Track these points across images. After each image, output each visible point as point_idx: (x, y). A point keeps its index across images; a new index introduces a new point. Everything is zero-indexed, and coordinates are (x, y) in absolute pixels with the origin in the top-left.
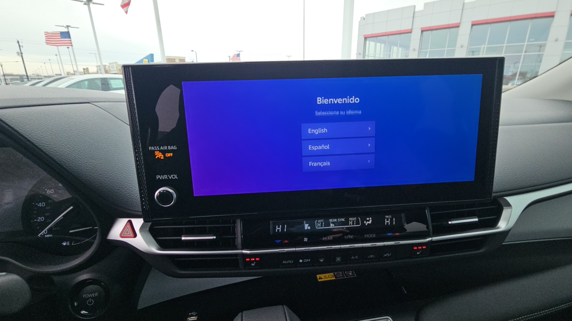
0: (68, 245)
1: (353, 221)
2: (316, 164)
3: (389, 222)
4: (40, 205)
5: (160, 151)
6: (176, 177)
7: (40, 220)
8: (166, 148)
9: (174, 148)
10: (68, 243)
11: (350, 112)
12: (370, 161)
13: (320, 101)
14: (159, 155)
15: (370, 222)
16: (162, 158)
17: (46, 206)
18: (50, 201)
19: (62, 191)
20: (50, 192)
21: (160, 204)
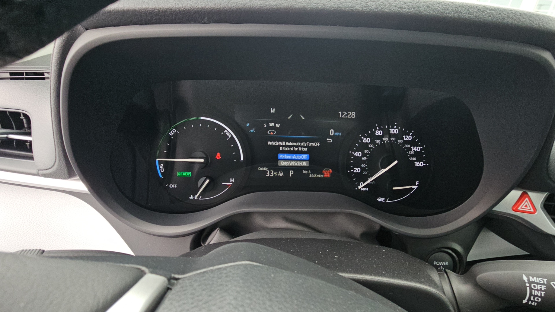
0: (383, 201)
4: (356, 154)
7: (356, 171)
10: (383, 200)
17: (363, 156)
18: (366, 151)
19: (378, 141)
20: (366, 140)
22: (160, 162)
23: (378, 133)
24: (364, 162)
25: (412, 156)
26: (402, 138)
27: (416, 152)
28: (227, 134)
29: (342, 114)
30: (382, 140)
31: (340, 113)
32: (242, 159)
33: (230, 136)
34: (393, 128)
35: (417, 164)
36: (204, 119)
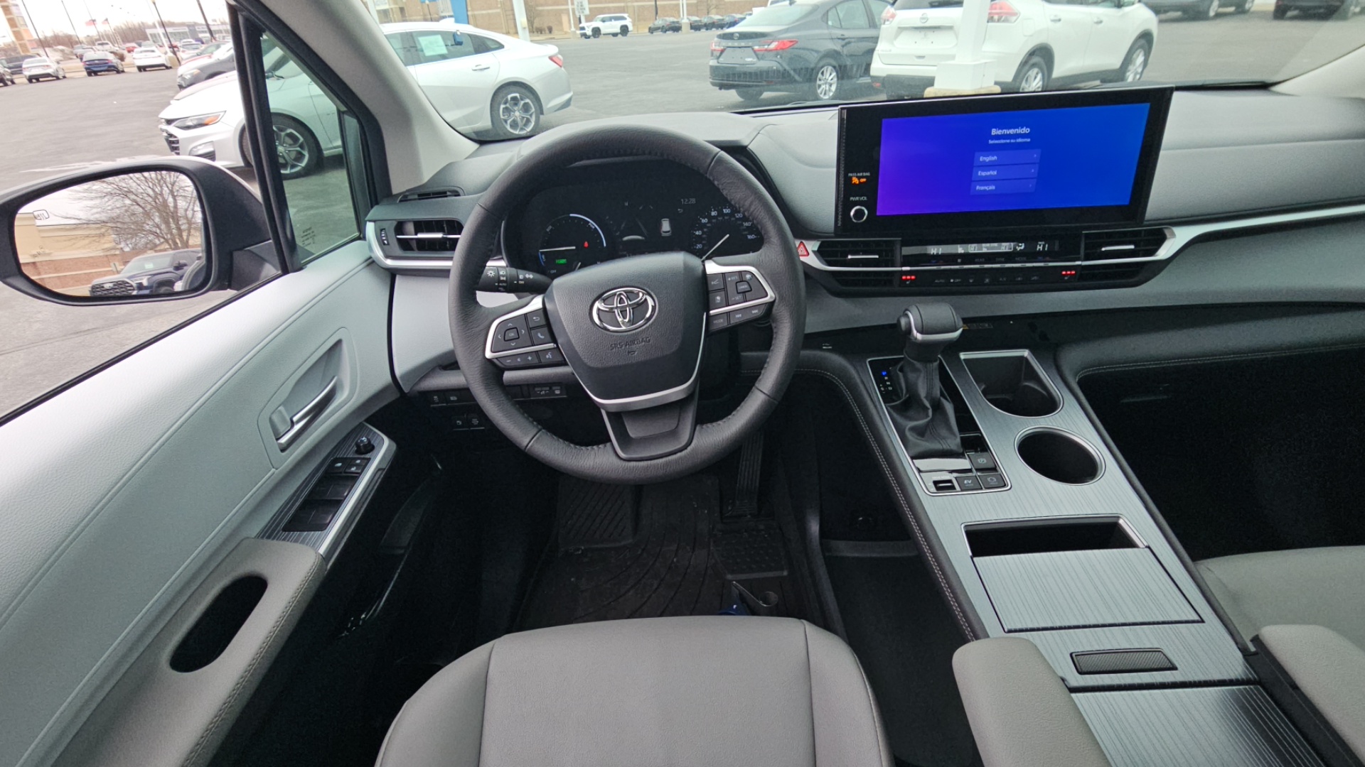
1: (1006, 247)
2: (982, 188)
3: (1041, 248)
4: (697, 233)
5: (857, 177)
6: (865, 198)
7: (699, 247)
8: (861, 174)
9: (868, 174)
11: (1020, 140)
12: (1031, 185)
13: (994, 132)
14: (855, 180)
15: (1022, 248)
16: (858, 183)
17: (702, 234)
18: (705, 230)
19: (714, 221)
20: (704, 221)
21: (854, 220)
22: (542, 253)
23: (713, 213)
24: (705, 239)
25: (745, 230)
26: (735, 216)
27: (747, 227)
28: (591, 226)
29: (684, 201)
30: (717, 220)
31: (682, 200)
32: (605, 245)
33: (593, 227)
34: (725, 208)
35: (749, 237)
36: (571, 215)
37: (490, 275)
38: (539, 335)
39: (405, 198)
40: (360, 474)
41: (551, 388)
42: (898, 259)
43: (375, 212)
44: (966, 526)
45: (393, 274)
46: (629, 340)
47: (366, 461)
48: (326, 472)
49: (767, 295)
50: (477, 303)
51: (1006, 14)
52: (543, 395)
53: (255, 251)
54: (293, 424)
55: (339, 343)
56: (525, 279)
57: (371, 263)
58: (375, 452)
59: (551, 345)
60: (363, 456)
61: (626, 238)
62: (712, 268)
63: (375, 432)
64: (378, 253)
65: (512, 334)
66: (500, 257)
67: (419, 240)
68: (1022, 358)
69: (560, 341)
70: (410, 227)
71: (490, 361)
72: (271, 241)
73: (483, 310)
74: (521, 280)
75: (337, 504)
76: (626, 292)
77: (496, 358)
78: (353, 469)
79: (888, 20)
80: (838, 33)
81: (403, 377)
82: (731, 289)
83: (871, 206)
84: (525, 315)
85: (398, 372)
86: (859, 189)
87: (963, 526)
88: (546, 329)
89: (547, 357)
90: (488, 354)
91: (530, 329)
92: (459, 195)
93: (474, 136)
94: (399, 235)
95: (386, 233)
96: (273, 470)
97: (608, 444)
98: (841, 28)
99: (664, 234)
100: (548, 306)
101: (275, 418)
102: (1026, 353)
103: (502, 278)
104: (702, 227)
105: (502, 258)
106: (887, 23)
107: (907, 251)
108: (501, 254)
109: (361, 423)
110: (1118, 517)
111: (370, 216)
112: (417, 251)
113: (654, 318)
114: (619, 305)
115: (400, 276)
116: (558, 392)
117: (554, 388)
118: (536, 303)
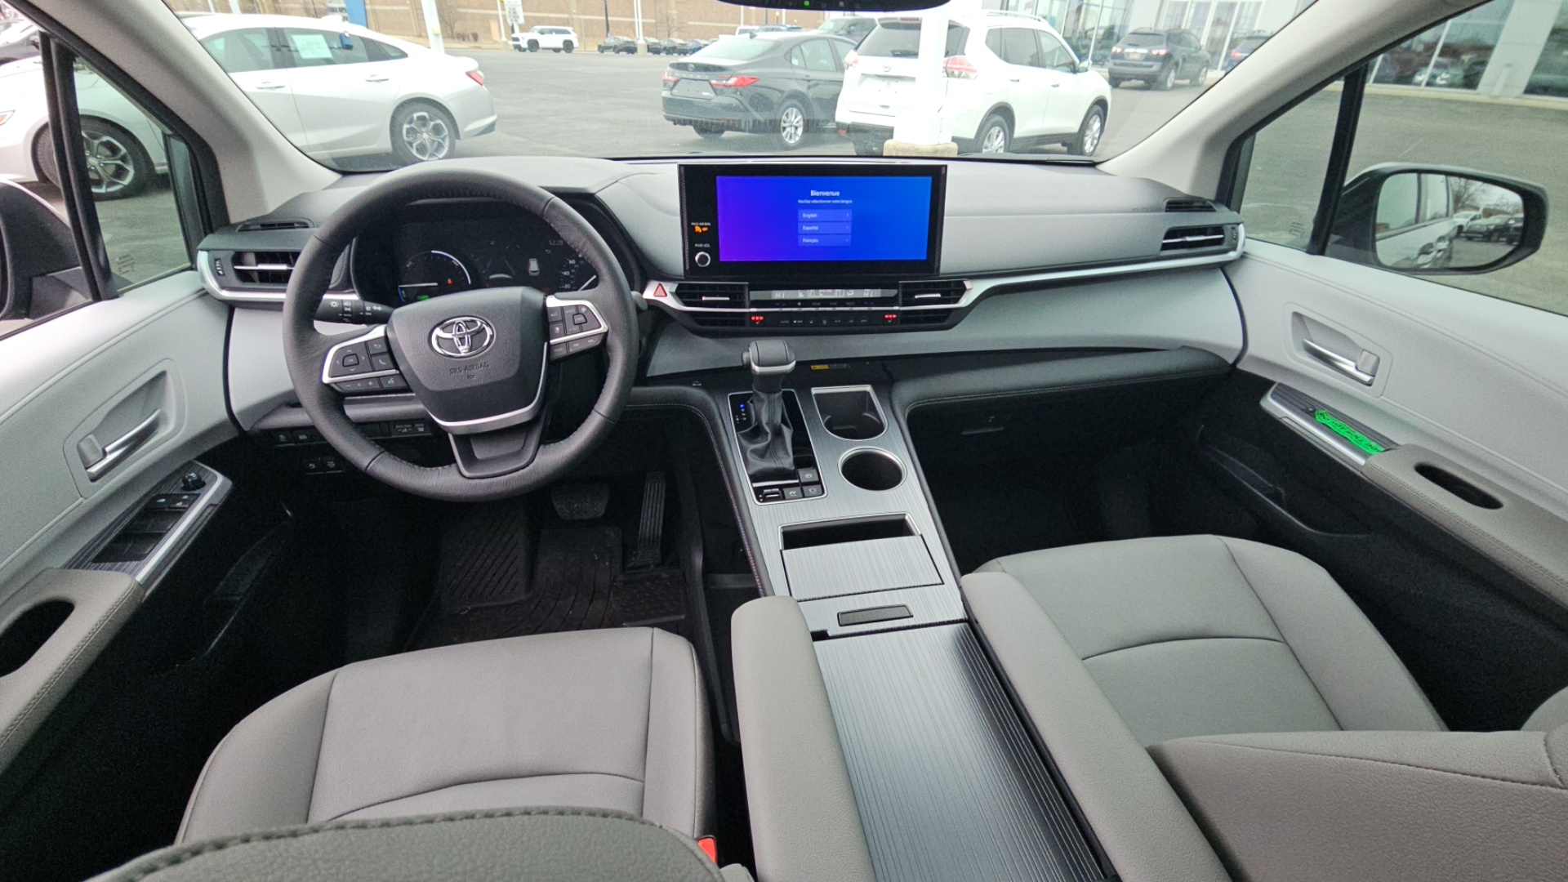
1: (838, 293)
2: (808, 241)
3: (867, 295)
4: (565, 273)
5: (699, 226)
6: (708, 245)
8: (703, 224)
9: (709, 224)
11: (832, 201)
12: (848, 240)
13: (813, 193)
14: (698, 229)
16: (700, 231)
17: (571, 275)
18: (573, 271)
19: (581, 262)
20: (572, 262)
21: (700, 265)
22: (402, 289)
24: (572, 279)
28: (452, 261)
29: (552, 242)
31: (550, 242)
32: (470, 282)
33: (455, 262)
36: (433, 252)
37: (332, 305)
38: (380, 361)
39: (245, 228)
40: (186, 509)
41: (413, 425)
42: (747, 303)
43: (209, 241)
44: (783, 527)
45: (231, 307)
46: (468, 365)
47: (195, 497)
48: (146, 508)
49: (600, 326)
50: (315, 330)
51: (967, 70)
52: (405, 433)
53: (61, 278)
54: (105, 454)
55: (162, 374)
56: (372, 311)
57: (204, 294)
58: (206, 488)
59: (394, 371)
60: (191, 492)
61: (492, 277)
62: (552, 302)
63: (207, 470)
64: (212, 284)
65: (351, 360)
66: (351, 290)
67: (261, 272)
68: (866, 393)
69: (402, 368)
70: (251, 258)
71: (328, 386)
72: (80, 268)
73: (321, 337)
74: (368, 312)
75: (158, 537)
76: (465, 321)
77: (335, 383)
78: (179, 504)
79: (851, 65)
80: (803, 73)
81: (242, 413)
82: (569, 321)
83: (714, 251)
84: (366, 343)
85: (235, 408)
86: (701, 237)
87: (780, 527)
88: (387, 356)
89: (389, 382)
90: (326, 379)
91: (370, 356)
92: (307, 227)
93: (335, 166)
94: (237, 265)
95: (221, 263)
96: (81, 499)
97: (453, 465)
98: (806, 68)
99: (531, 274)
100: (389, 335)
101: (85, 446)
102: (868, 388)
103: (346, 309)
104: (569, 267)
105: (354, 292)
106: (850, 67)
107: (755, 295)
108: (353, 288)
109: (189, 462)
110: (904, 515)
111: (202, 244)
112: (259, 283)
113: (490, 347)
114: (458, 333)
115: (242, 311)
116: (421, 430)
117: (416, 425)
118: (378, 331)
